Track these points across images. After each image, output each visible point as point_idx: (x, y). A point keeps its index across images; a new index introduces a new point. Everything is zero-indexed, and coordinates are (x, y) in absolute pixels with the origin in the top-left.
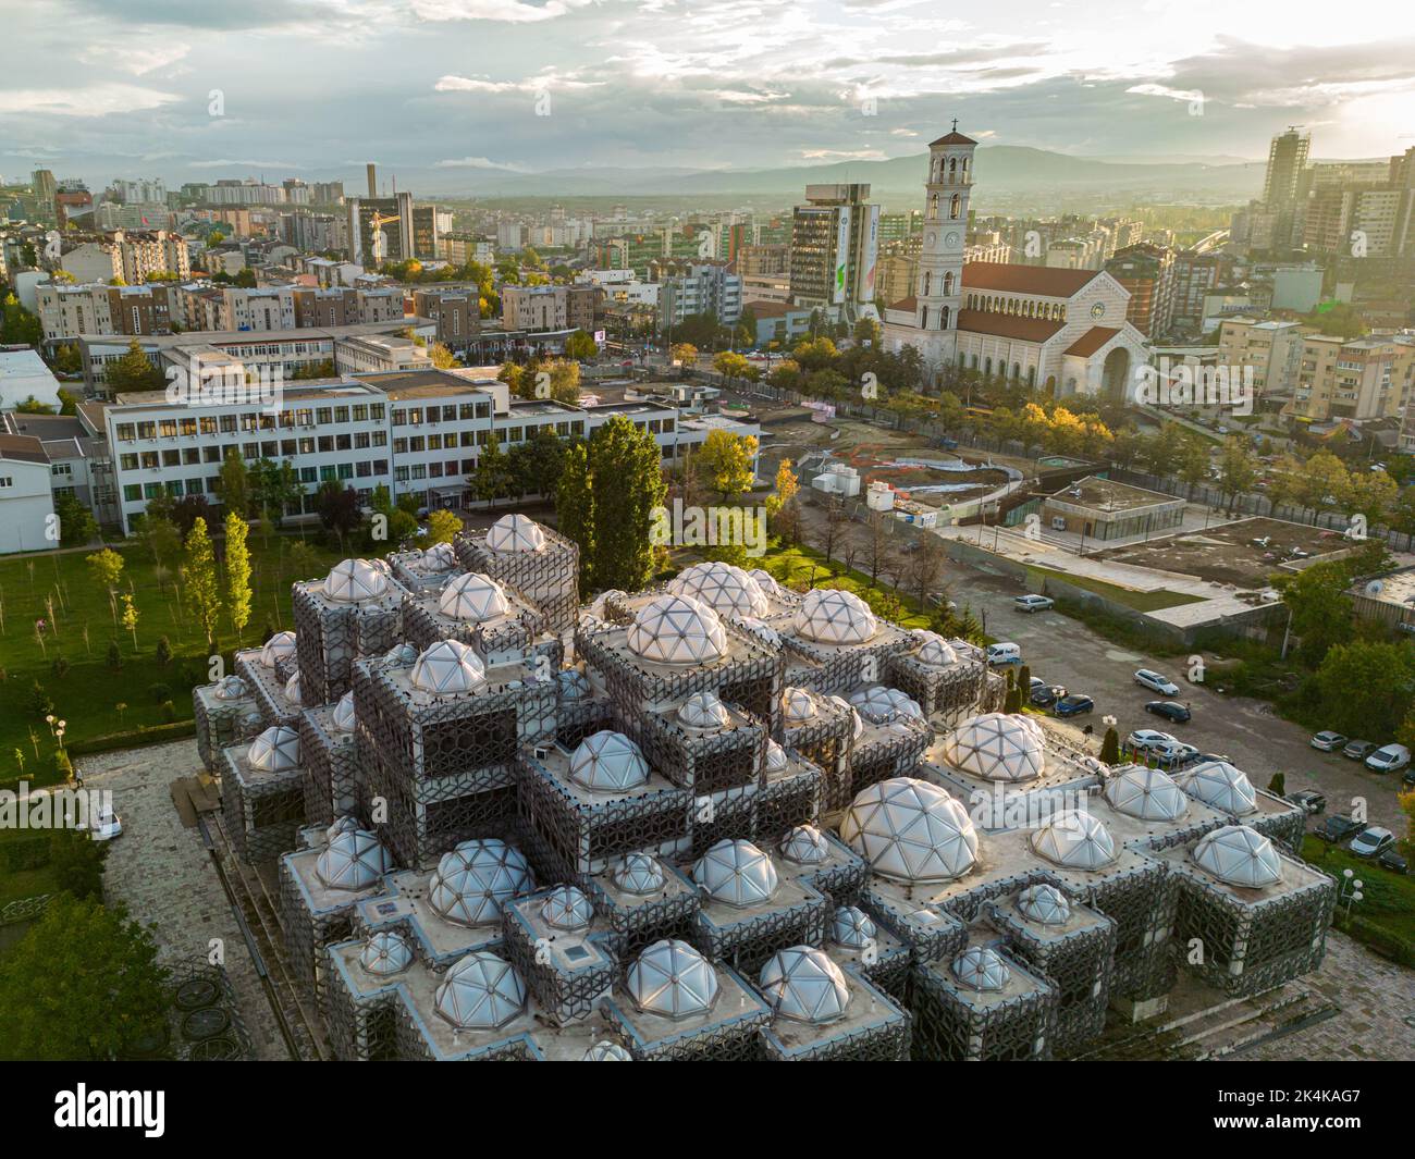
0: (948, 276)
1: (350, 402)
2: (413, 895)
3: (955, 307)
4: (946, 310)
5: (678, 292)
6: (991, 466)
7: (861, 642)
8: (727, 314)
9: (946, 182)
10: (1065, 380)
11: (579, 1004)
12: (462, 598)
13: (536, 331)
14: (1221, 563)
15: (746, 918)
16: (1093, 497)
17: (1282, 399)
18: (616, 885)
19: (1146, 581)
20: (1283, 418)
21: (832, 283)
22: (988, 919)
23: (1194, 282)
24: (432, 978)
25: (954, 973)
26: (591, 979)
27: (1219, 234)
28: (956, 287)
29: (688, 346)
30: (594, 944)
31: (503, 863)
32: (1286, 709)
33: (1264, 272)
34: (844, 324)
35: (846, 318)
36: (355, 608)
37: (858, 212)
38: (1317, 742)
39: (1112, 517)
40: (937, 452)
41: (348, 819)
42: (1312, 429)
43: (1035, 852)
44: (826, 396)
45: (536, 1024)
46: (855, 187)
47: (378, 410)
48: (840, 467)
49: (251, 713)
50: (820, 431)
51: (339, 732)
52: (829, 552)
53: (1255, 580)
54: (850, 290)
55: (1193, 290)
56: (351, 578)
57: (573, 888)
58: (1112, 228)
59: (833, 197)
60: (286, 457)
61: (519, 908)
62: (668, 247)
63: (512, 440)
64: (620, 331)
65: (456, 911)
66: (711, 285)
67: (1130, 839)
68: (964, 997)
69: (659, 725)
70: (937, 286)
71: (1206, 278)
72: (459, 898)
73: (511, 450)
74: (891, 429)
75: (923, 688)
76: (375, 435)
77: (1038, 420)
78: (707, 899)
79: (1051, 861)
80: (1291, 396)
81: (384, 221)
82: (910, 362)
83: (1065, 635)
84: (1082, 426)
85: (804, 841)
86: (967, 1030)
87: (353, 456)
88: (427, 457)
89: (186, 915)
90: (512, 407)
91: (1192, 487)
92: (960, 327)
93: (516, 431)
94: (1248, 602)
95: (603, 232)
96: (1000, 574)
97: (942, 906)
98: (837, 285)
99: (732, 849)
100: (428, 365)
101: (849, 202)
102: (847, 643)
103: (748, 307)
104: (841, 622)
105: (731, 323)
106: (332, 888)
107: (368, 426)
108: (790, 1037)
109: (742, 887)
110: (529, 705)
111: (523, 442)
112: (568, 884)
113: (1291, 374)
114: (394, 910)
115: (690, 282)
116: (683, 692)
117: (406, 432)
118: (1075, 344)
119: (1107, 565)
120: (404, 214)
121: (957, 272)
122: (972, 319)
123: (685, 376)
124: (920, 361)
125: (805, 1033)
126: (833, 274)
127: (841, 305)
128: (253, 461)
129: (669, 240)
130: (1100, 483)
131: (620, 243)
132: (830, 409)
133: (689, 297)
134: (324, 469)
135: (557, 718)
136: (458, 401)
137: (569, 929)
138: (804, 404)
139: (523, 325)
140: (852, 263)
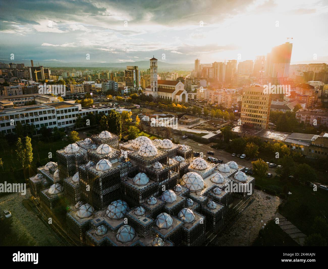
0: (155, 82)
1: (47, 110)
2: (102, 216)
3: (157, 87)
4: (156, 88)
5: (106, 85)
6: (169, 114)
7: (172, 148)
8: (116, 89)
9: (153, 66)
10: (176, 99)
11: (148, 231)
12: (102, 150)
13: (78, 93)
14: (208, 128)
15: (174, 205)
16: (187, 119)
17: (207, 101)
18: (148, 204)
19: (199, 132)
20: (208, 104)
21: (133, 84)
22: (209, 196)
23: (189, 83)
24: (113, 233)
25: (208, 207)
26: (150, 225)
27: (189, 75)
28: (157, 84)
29: (110, 95)
30: (148, 217)
31: (123, 205)
32: (226, 150)
33: (197, 81)
34: (136, 90)
35: (136, 89)
36: (74, 155)
37: (136, 71)
38: (233, 155)
39: (190, 122)
40: (159, 113)
41: (80, 202)
42: (213, 105)
43: (212, 182)
44: (138, 104)
45: (139, 238)
46: (135, 67)
47: (53, 111)
48: (145, 116)
49: (45, 181)
50: (139, 110)
51: (75, 183)
52: (149, 132)
53: (214, 130)
54: (137, 85)
55: (189, 84)
56: (72, 148)
57: (141, 207)
58: (174, 74)
59: (132, 68)
60: (32, 123)
61: (129, 213)
62: (99, 77)
63: (83, 115)
64: (95, 93)
65: (115, 217)
66: (112, 84)
67: (225, 176)
68: (212, 211)
69: (150, 170)
70: (154, 84)
71: (190, 82)
72: (115, 214)
73: (84, 117)
74: (150, 109)
75: (184, 155)
76: (53, 116)
77: (175, 106)
78: (166, 203)
79: (215, 183)
80: (208, 100)
81: (37, 72)
82: (151, 97)
83: (191, 142)
84: (182, 107)
85: (178, 188)
86: (213, 217)
87: (48, 121)
88: (65, 120)
89: (36, 232)
90: (82, 108)
91: (200, 116)
92: (158, 91)
93: (84, 114)
94: (215, 134)
95: (84, 74)
96: (177, 133)
97: (203, 195)
98: (134, 84)
99: (168, 192)
100: (59, 101)
101: (135, 69)
102: (169, 149)
103: (119, 88)
104: (168, 145)
105: (116, 91)
106: (82, 218)
107: (51, 115)
108: (187, 227)
109: (171, 199)
110: (123, 170)
111: (86, 115)
112: (139, 206)
113: (207, 97)
114: (100, 220)
115: (108, 83)
116: (153, 162)
117: (60, 115)
118: (177, 93)
119: (192, 130)
120: (42, 70)
121: (157, 81)
122: (160, 89)
123: (110, 101)
124: (153, 97)
125: (190, 225)
126: (133, 82)
127: (135, 87)
128: (24, 124)
129: (99, 76)
130: (187, 117)
131: (89, 76)
132: (139, 106)
133: (108, 86)
134: (41, 124)
135: (128, 172)
136: (71, 108)
137: (142, 216)
138: (134, 105)
139: (76, 92)
140: (136, 80)
